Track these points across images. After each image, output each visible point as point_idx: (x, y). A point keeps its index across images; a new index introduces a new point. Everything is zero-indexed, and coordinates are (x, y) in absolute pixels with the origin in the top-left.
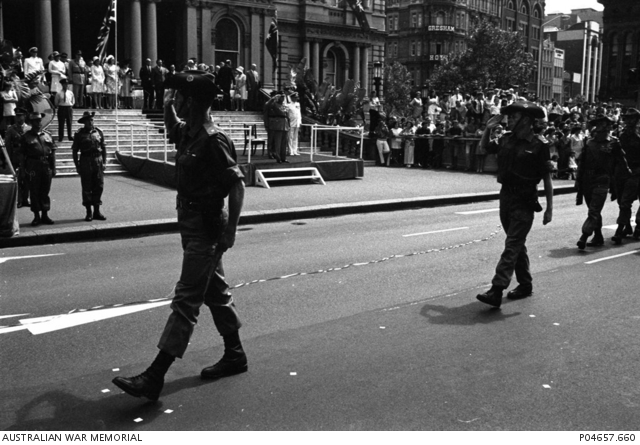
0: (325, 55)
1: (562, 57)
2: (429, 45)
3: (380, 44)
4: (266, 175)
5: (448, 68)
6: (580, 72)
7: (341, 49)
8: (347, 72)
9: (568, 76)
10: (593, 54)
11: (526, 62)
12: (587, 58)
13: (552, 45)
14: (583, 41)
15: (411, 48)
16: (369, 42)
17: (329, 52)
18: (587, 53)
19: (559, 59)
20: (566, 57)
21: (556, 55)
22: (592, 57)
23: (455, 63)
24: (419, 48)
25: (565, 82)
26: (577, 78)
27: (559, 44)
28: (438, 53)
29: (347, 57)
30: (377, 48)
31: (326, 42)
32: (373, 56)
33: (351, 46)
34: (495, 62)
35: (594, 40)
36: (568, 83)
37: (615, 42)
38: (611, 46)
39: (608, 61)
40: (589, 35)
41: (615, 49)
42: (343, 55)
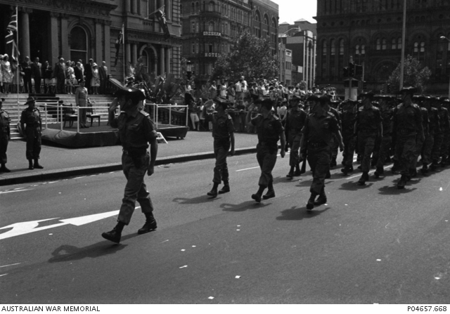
0: (141, 53)
1: (290, 55)
2: (204, 46)
3: (177, 46)
6: (302, 65)
7: (151, 49)
8: (156, 66)
9: (295, 68)
12: (306, 56)
13: (284, 46)
14: (303, 44)
15: (192, 48)
16: (170, 44)
17: (143, 51)
18: (306, 52)
19: (289, 56)
20: (293, 55)
21: (287, 54)
22: (311, 55)
24: (197, 48)
25: (293, 72)
26: (300, 69)
27: (288, 46)
28: (211, 51)
29: (156, 55)
30: (175, 49)
31: (142, 44)
32: (173, 54)
33: (159, 47)
34: (253, 59)
35: (310, 44)
36: (295, 73)
37: (325, 46)
38: (322, 48)
39: (321, 59)
40: (307, 40)
41: (325, 51)
42: (153, 54)
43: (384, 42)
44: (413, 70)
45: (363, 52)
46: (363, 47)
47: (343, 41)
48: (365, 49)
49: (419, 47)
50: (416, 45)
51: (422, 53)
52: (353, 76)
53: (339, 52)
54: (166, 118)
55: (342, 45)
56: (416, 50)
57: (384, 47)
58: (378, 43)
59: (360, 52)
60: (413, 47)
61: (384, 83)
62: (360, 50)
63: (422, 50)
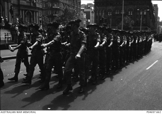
0: (26, 14)
1: (85, 15)
2: (53, 12)
3: (40, 11)
4: (12, 46)
5: (58, 18)
6: (90, 19)
7: (30, 12)
8: (32, 18)
9: (87, 20)
10: (92, 15)
11: (77, 17)
12: (91, 16)
13: (83, 12)
14: (90, 11)
15: (49, 13)
16: (37, 11)
17: (27, 13)
18: (91, 15)
19: (85, 16)
20: (86, 15)
21: (84, 15)
23: (60, 17)
24: (51, 12)
25: (86, 22)
26: (89, 21)
27: (85, 12)
28: (56, 14)
29: (32, 14)
30: (40, 12)
31: (27, 10)
32: (39, 14)
33: (33, 12)
34: (70, 16)
35: (93, 11)
36: (87, 22)
37: (97, 12)
38: (96, 13)
39: (96, 17)
40: (91, 10)
42: (31, 14)
43: (118, 11)
44: (128, 21)
45: (111, 15)
46: (111, 13)
47: (103, 11)
49: (130, 13)
50: (129, 12)
51: (131, 15)
56: (129, 14)
57: (118, 13)
58: (116, 11)
60: (128, 13)
61: (118, 26)
63: (132, 14)
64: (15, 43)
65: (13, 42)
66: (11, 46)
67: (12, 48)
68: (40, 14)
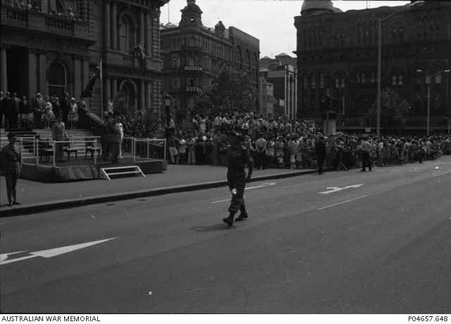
0: (121, 88)
1: (272, 89)
2: (185, 80)
3: (157, 80)
4: (107, 171)
5: (202, 97)
6: (284, 99)
7: (131, 84)
8: (136, 100)
9: (276, 102)
10: (291, 87)
11: (253, 93)
12: (287, 89)
13: (265, 80)
14: (284, 78)
15: (173, 82)
16: (150, 79)
17: (123, 87)
18: (287, 86)
19: (270, 90)
20: (274, 89)
21: (268, 87)
22: (292, 89)
23: (207, 94)
24: (179, 82)
25: (274, 105)
26: (282, 103)
27: (270, 80)
28: (192, 86)
29: (136, 90)
30: (155, 83)
31: (123, 78)
32: (153, 89)
33: (138, 82)
34: (233, 93)
35: (291, 78)
36: (277, 106)
37: (305, 80)
38: (303, 82)
39: (302, 92)
40: (288, 74)
41: (305, 84)
42: (133, 88)
43: (363, 76)
44: (392, 103)
45: (343, 85)
46: (343, 81)
47: (322, 75)
48: (345, 82)
49: (397, 81)
50: (394, 78)
51: (400, 87)
52: (330, 109)
53: (320, 86)
54: (145, 152)
55: (322, 79)
56: (394, 83)
57: (363, 81)
58: (358, 76)
59: (340, 85)
60: (392, 81)
61: (363, 116)
62: (340, 83)
63: (401, 83)
64: (113, 162)
65: (105, 160)
66: (105, 170)
67: (107, 175)
68: (155, 87)
